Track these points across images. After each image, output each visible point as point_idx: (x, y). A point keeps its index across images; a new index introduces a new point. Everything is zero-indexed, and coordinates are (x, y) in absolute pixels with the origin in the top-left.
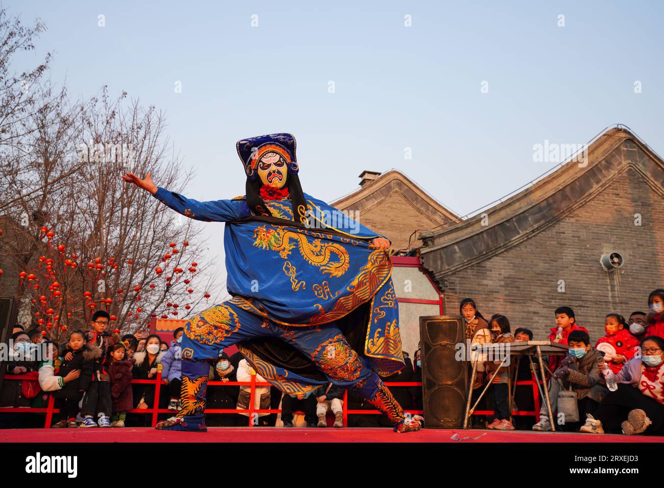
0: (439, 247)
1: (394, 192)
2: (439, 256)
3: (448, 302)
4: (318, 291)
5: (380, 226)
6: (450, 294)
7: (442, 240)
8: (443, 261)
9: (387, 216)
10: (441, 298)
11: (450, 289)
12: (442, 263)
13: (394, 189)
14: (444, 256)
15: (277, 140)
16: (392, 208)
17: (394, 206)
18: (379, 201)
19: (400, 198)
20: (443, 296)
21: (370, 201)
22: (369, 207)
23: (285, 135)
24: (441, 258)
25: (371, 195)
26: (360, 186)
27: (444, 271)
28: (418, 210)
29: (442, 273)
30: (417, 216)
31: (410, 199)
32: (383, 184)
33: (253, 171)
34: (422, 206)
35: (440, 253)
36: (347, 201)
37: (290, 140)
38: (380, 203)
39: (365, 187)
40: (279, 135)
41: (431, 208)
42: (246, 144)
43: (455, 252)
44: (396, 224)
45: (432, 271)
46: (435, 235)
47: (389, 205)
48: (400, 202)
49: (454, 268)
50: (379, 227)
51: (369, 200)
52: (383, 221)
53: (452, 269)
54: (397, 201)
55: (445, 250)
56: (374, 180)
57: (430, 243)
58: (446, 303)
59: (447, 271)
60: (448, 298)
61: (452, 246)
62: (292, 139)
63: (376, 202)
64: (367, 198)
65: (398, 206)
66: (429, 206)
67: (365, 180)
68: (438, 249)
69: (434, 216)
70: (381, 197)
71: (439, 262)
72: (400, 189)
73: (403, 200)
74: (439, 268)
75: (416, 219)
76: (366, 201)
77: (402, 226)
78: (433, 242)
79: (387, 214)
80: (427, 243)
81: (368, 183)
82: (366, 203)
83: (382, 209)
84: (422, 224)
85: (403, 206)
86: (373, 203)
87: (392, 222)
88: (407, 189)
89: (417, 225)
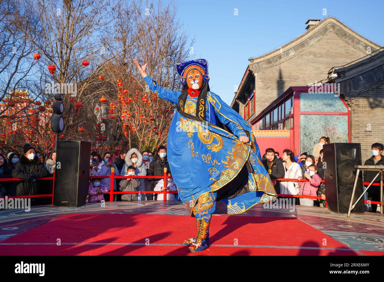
0: (348, 78)
1: (329, 32)
2: (348, 84)
3: (354, 113)
4: (204, 158)
5: (320, 56)
6: (355, 108)
7: (351, 73)
8: (351, 87)
9: (324, 48)
10: (349, 111)
11: (355, 105)
12: (350, 88)
13: (329, 29)
14: (352, 84)
15: (197, 62)
16: (327, 43)
17: (329, 41)
18: (319, 38)
19: (333, 36)
20: (350, 109)
21: (312, 40)
22: (311, 43)
23: (202, 60)
24: (350, 85)
25: (313, 36)
26: (306, 29)
27: (351, 93)
28: (347, 42)
29: (350, 95)
30: (345, 46)
31: (340, 36)
32: (321, 27)
33: (184, 80)
34: (349, 40)
35: (349, 82)
36: (297, 41)
37: (204, 62)
38: (319, 40)
39: (309, 31)
40: (199, 60)
41: (356, 40)
42: (180, 65)
43: (360, 80)
44: (330, 53)
45: (343, 94)
46: (346, 70)
47: (325, 41)
48: (333, 38)
49: (359, 91)
50: (318, 56)
51: (312, 38)
52: (321, 52)
53: (357, 92)
54: (331, 38)
55: (353, 79)
56: (315, 25)
57: (342, 75)
58: (352, 114)
59: (353, 94)
60: (353, 111)
61: (358, 76)
62: (206, 62)
63: (317, 40)
64: (310, 38)
65: (332, 41)
66: (355, 39)
67: (309, 25)
68: (347, 79)
69: (358, 46)
70: (320, 36)
71: (348, 88)
72: (334, 29)
73: (335, 36)
74: (348, 91)
75: (345, 48)
76: (310, 40)
77: (335, 54)
78: (344, 75)
79: (324, 47)
80: (340, 76)
81: (311, 27)
82: (310, 41)
83: (321, 44)
84: (349, 52)
85: (335, 41)
86: (315, 40)
87: (328, 52)
88: (338, 29)
89: (345, 53)
